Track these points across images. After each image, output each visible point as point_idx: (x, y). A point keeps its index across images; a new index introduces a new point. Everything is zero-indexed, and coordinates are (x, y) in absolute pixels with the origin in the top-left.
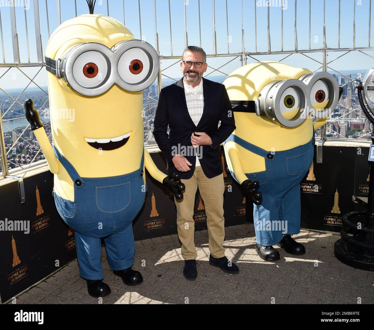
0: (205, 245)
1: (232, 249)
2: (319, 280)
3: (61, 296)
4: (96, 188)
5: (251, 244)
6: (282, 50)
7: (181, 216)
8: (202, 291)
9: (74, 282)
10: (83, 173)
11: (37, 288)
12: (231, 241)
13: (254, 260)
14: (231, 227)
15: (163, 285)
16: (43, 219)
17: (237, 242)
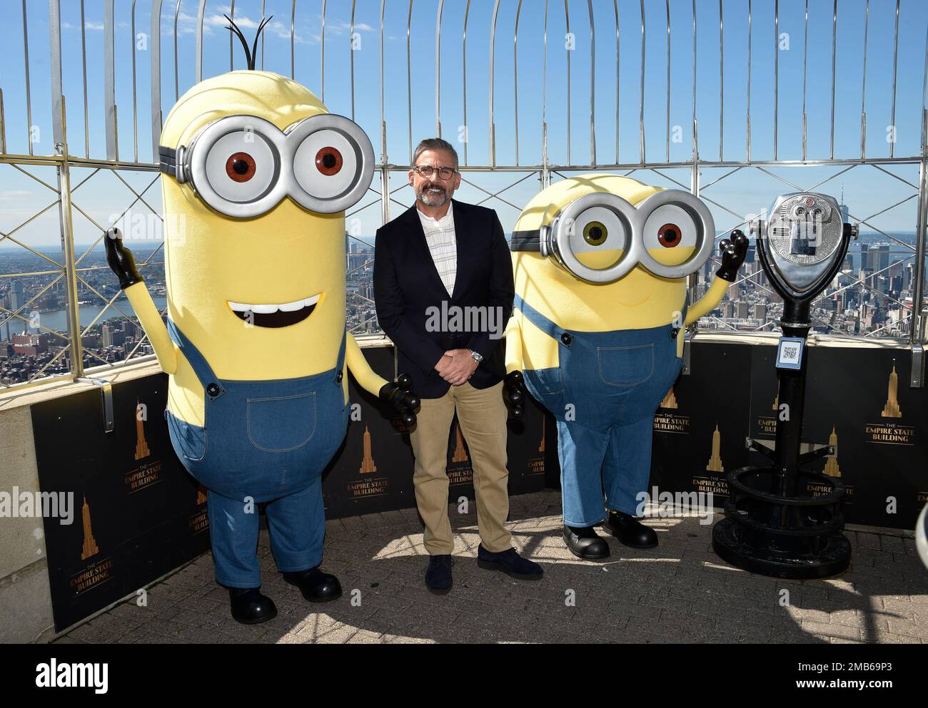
0: (466, 528)
1: (518, 537)
2: (684, 594)
3: (178, 621)
4: (248, 401)
5: (554, 528)
6: (617, 163)
7: (422, 468)
8: (458, 614)
9: (206, 595)
10: (224, 371)
11: (130, 606)
12: (516, 521)
13: (560, 557)
14: (515, 496)
15: (381, 602)
16: (149, 467)
17: (527, 523)
